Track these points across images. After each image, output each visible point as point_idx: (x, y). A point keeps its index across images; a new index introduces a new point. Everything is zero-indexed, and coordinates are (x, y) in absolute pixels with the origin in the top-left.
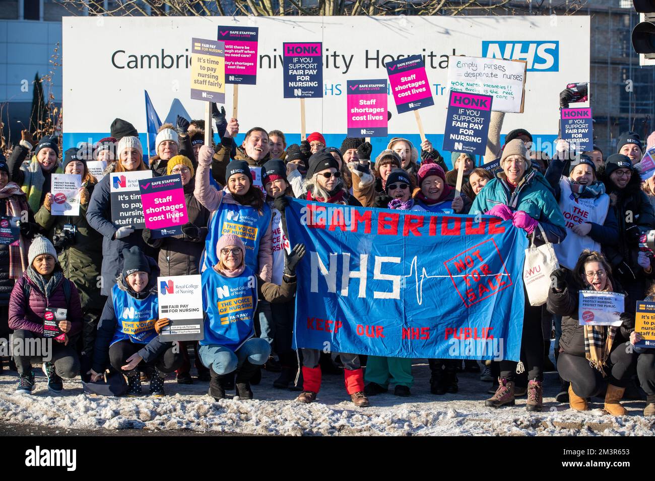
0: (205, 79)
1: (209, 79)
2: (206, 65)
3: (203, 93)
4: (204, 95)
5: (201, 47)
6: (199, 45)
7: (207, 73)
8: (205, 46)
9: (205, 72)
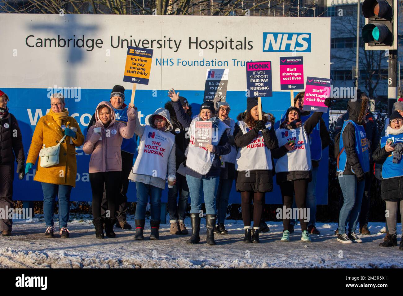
0: (135, 70)
1: (139, 70)
2: (137, 62)
3: (133, 78)
4: (133, 79)
5: (135, 52)
6: (134, 50)
7: (138, 67)
8: (137, 51)
9: (136, 66)
